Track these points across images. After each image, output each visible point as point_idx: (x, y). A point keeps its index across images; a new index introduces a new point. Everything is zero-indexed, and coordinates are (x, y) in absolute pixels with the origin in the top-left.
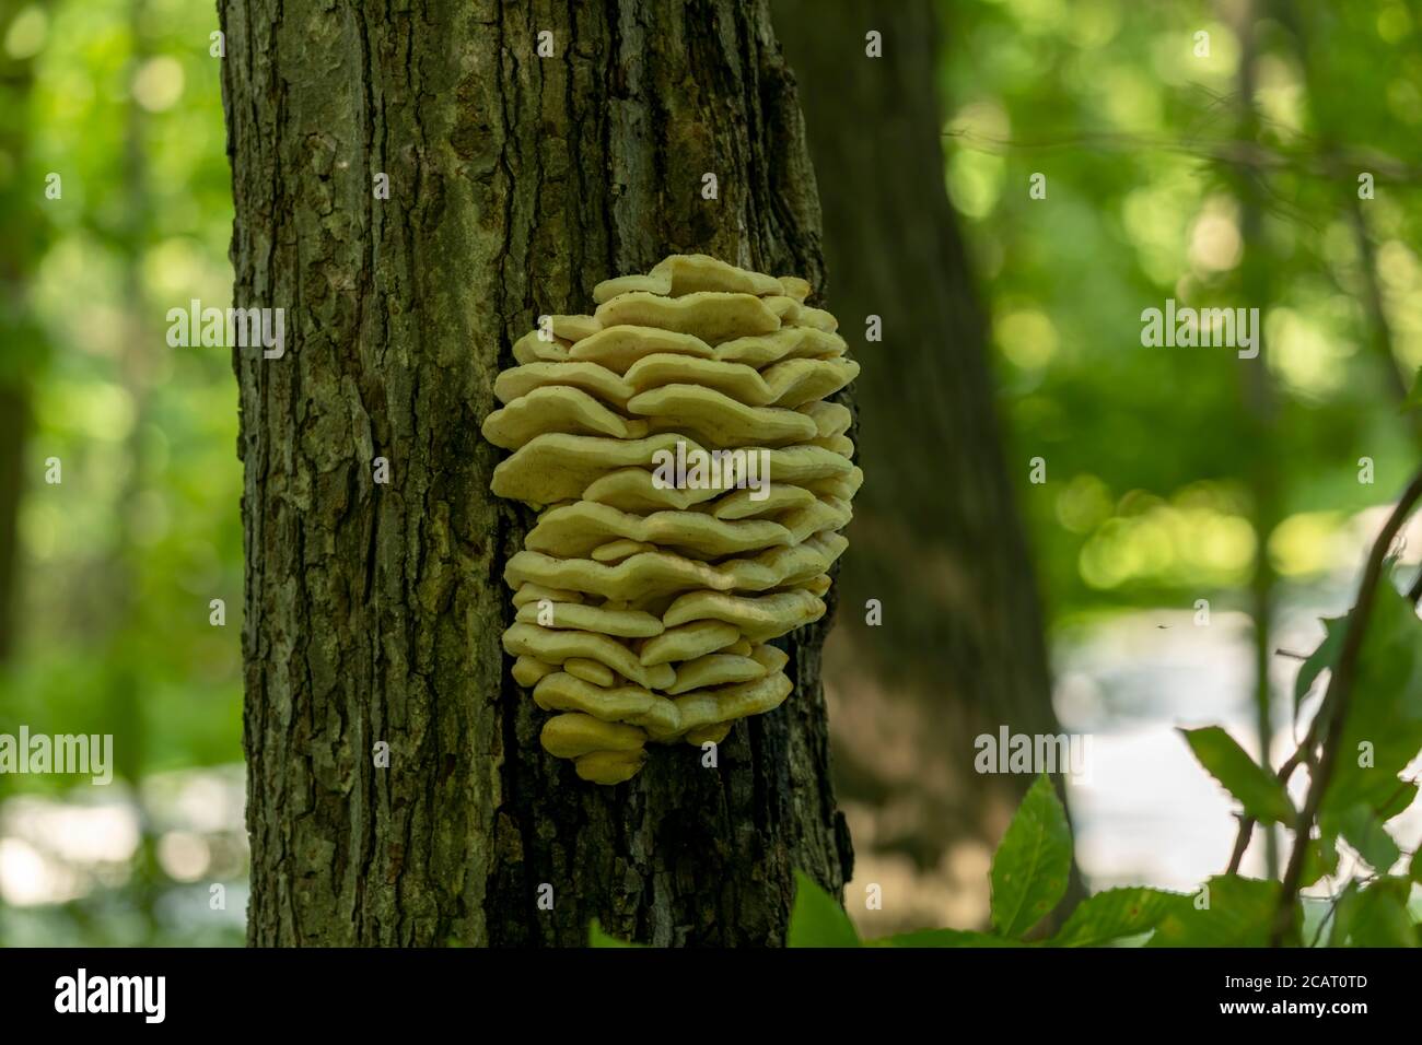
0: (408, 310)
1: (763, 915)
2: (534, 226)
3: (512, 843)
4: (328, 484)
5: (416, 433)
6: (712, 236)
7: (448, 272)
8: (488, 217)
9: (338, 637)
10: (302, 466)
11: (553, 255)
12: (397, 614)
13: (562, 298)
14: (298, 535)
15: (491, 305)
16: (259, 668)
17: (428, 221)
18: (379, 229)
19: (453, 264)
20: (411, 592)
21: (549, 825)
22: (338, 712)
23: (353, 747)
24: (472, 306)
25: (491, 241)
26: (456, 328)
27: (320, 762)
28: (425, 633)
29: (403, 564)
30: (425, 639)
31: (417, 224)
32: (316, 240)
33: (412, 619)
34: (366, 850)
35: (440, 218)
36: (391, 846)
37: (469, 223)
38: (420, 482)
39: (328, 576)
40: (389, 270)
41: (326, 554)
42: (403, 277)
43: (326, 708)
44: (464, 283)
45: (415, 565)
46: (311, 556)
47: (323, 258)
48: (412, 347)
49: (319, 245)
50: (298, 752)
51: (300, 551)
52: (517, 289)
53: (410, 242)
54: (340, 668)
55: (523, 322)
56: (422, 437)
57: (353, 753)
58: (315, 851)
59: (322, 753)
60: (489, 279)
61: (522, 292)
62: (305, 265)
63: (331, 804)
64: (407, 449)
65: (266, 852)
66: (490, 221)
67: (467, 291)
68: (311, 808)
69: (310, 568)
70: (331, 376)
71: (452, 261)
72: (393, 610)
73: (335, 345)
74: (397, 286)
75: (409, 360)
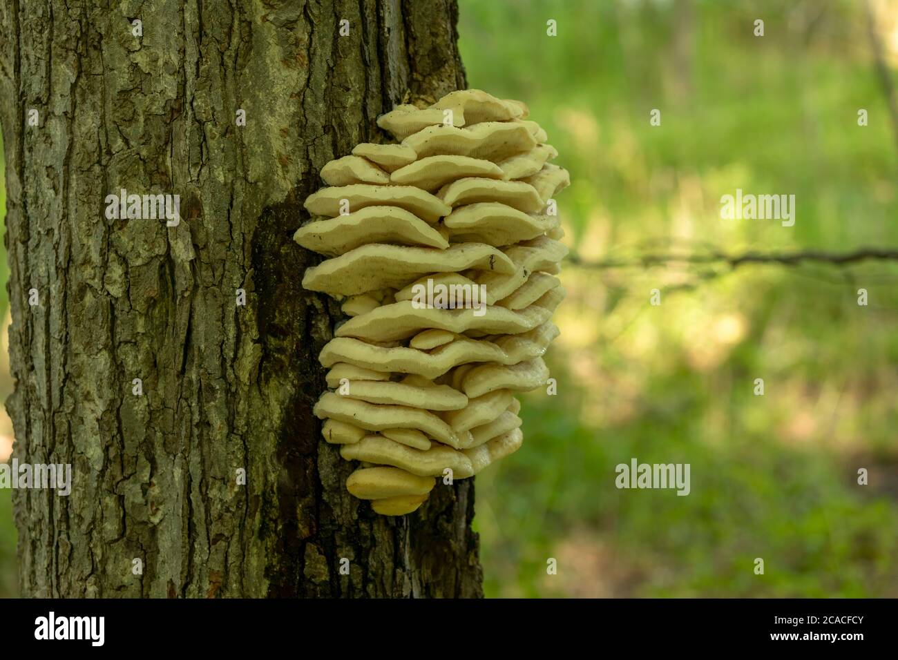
0: (223, 135)
1: (475, 590)
2: (332, 65)
3: (318, 566)
4: (139, 276)
5: (232, 239)
6: (443, 66)
7: (254, 103)
8: (291, 58)
9: (148, 399)
10: (114, 261)
11: (348, 89)
12: (218, 387)
13: (355, 125)
14: (110, 317)
15: (295, 132)
16: (64, 421)
17: (240, 61)
18: (194, 67)
19: (258, 96)
20: (229, 368)
21: (349, 551)
22: (147, 459)
23: (162, 487)
24: (276, 131)
25: (294, 77)
26: (261, 149)
27: (131, 500)
28: (242, 402)
29: (221, 346)
30: (242, 406)
31: (230, 63)
32: (124, 72)
33: (230, 390)
34: (185, 574)
35: (248, 58)
36: (212, 572)
37: (272, 62)
38: (235, 277)
39: (138, 350)
40: (205, 102)
41: (139, 333)
42: (219, 108)
43: (137, 457)
44: (268, 112)
45: (233, 346)
46: (123, 334)
47: (131, 87)
48: (227, 167)
49: (126, 76)
50: (111, 491)
51: (112, 330)
52: (317, 118)
53: (224, 78)
54: (149, 425)
55: (323, 145)
56: (236, 241)
57: (162, 492)
58: (125, 569)
59: (133, 492)
60: (292, 109)
61: (322, 120)
62: (113, 93)
63: (140, 532)
64: (224, 251)
65: (70, 565)
66: (293, 61)
67: (270, 118)
68: (122, 535)
69: (122, 344)
70: (142, 187)
71: (257, 93)
72: (213, 383)
73: (144, 161)
74: (213, 115)
75: (225, 177)
